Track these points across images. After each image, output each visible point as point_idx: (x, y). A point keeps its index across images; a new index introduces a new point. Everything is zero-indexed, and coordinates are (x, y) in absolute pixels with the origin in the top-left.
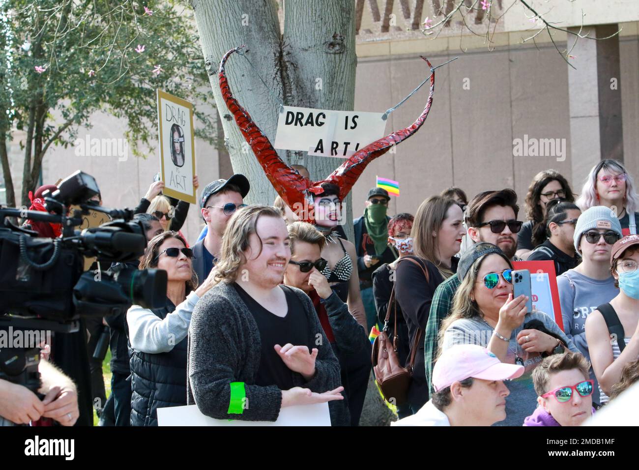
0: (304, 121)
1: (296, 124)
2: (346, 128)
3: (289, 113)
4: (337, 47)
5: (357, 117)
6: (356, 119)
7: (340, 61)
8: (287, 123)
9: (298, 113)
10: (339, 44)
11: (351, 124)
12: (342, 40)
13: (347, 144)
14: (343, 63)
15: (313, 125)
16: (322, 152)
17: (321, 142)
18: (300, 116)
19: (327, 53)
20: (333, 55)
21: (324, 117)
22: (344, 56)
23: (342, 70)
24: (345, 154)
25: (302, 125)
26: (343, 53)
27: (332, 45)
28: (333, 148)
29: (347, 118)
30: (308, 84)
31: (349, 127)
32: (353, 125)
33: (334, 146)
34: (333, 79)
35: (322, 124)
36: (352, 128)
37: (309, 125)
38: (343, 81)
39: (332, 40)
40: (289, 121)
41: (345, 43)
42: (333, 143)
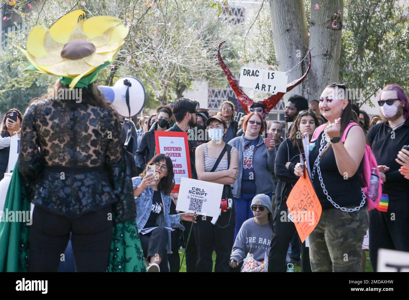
0: (251, 74)
1: (248, 75)
2: (269, 78)
3: (244, 70)
4: (328, 56)
5: (274, 73)
6: (273, 74)
7: (329, 62)
8: (244, 75)
9: (248, 70)
10: (329, 55)
11: (271, 76)
12: (331, 53)
13: (270, 86)
14: (330, 63)
15: (254, 76)
16: (259, 89)
17: (258, 84)
18: (249, 72)
19: (323, 58)
20: (325, 60)
21: (258, 72)
22: (331, 60)
23: (330, 66)
24: (269, 91)
25: (250, 76)
26: (331, 59)
27: (326, 55)
28: (263, 87)
29: (269, 73)
30: (314, 72)
31: (270, 78)
32: (272, 77)
33: (264, 87)
34: (325, 70)
35: (258, 75)
36: (271, 78)
37: (253, 76)
38: (330, 71)
39: (326, 53)
40: (245, 74)
41: (332, 54)
42: (263, 85)
